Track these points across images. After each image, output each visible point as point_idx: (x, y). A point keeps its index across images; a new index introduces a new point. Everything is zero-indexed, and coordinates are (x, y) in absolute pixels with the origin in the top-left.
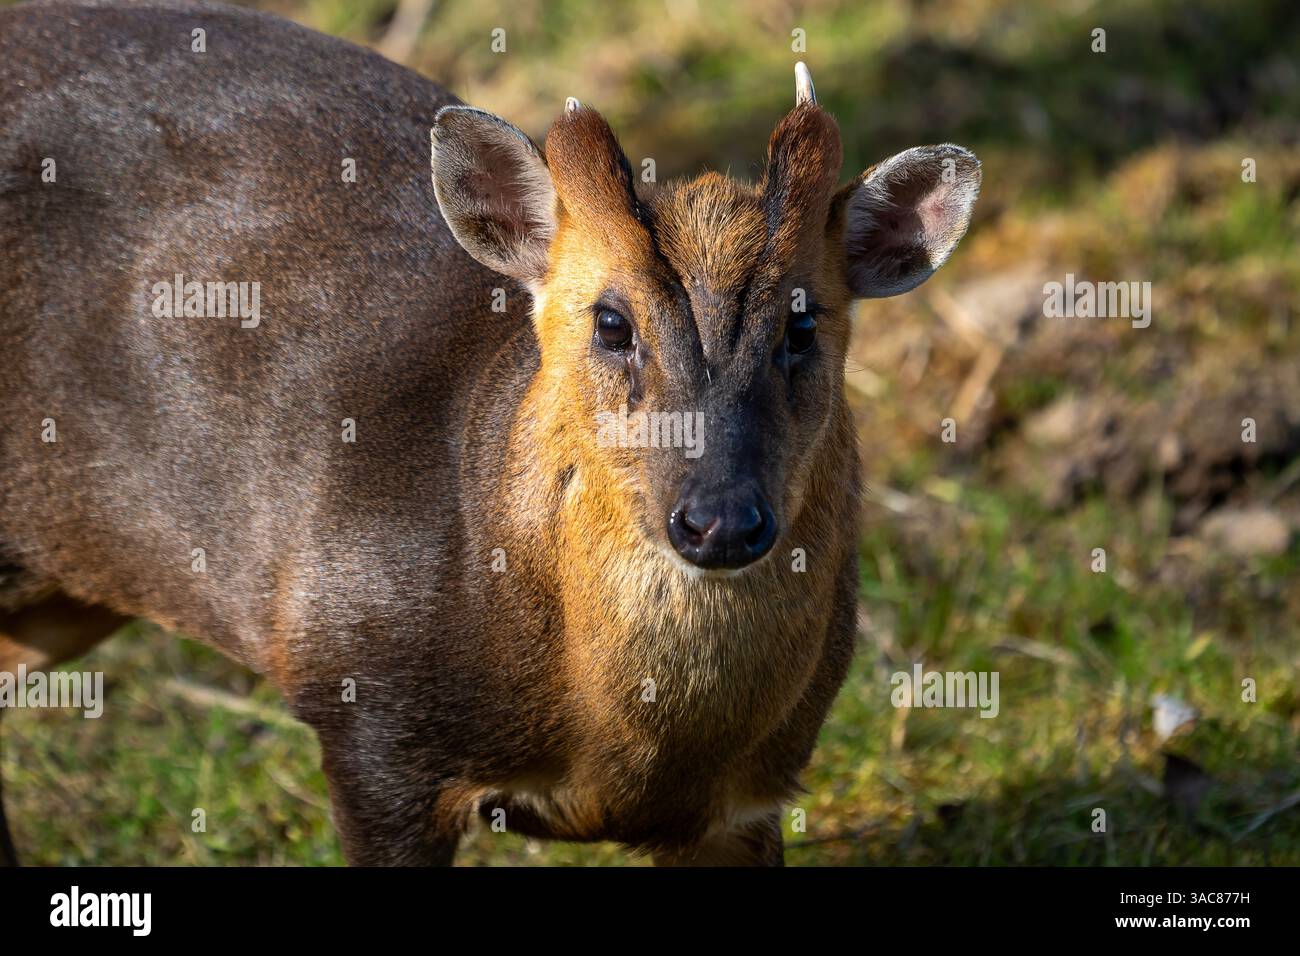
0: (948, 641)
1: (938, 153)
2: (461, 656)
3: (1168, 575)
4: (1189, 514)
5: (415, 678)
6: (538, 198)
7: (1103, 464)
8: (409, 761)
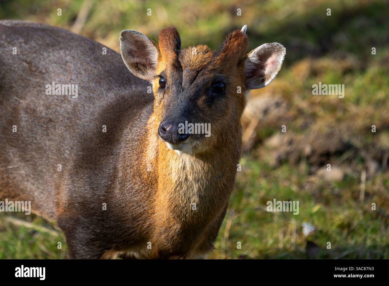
0: (242, 207)
1: (272, 45)
2: (113, 212)
3: (307, 187)
4: (313, 169)
5: (97, 219)
6: (152, 56)
7: (288, 154)
8: (93, 245)
